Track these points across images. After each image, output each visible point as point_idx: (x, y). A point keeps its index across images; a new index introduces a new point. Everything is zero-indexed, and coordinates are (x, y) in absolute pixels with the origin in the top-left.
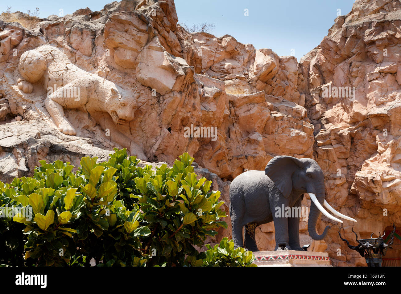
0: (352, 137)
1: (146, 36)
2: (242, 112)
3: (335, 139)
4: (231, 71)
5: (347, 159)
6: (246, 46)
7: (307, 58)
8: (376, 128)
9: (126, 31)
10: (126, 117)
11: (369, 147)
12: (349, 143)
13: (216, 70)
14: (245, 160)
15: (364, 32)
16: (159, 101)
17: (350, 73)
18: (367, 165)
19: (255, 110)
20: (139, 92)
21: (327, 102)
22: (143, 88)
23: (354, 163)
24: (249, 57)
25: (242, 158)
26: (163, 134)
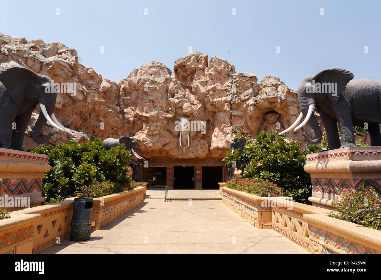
0: (134, 122)
1: (72, 74)
2: (97, 107)
3: (127, 122)
4: (91, 85)
5: (130, 130)
6: (98, 75)
7: (120, 83)
8: (143, 121)
9: (62, 70)
10: (59, 108)
11: (139, 127)
12: (132, 124)
13: (84, 84)
14: (96, 128)
15: (146, 82)
16: (73, 103)
17: (138, 97)
18: (138, 134)
19: (102, 107)
20: (64, 98)
21: (126, 105)
22: (67, 96)
23: (132, 132)
24: (99, 80)
25: (95, 127)
26: (73, 117)
